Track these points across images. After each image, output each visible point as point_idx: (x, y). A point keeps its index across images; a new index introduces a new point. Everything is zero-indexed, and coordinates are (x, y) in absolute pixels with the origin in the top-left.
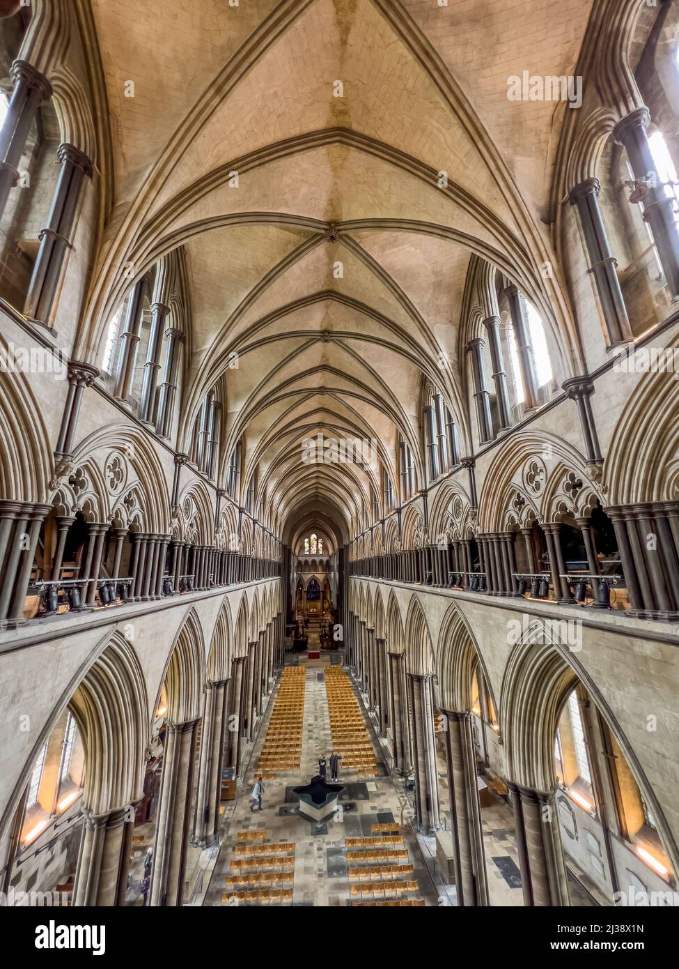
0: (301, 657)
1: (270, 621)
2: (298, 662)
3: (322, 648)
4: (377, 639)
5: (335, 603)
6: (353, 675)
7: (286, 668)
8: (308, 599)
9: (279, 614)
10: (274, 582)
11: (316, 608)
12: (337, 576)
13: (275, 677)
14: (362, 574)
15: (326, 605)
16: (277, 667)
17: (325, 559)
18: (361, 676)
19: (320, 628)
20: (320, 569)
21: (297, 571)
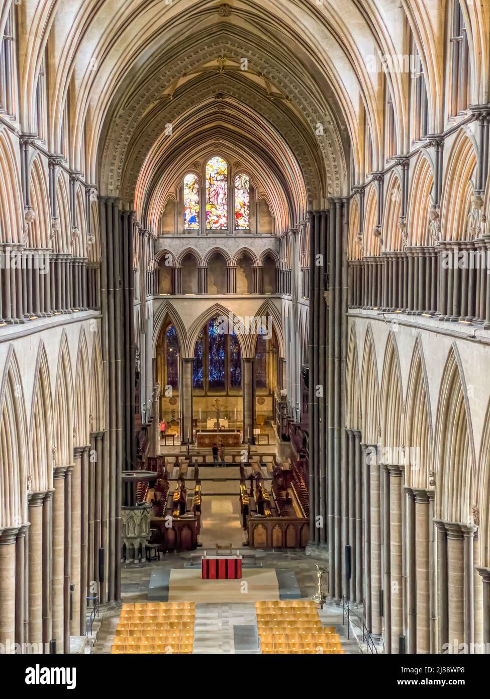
0: (177, 575)
1: (65, 458)
2: (167, 588)
3: (249, 544)
4: (442, 525)
5: (295, 402)
6: (356, 632)
7: (125, 607)
8: (198, 385)
9: (97, 438)
10: (73, 331)
11: (228, 416)
12: (305, 310)
13: (92, 636)
14: (397, 303)
15: (264, 408)
16: (97, 603)
17: (259, 247)
18: (384, 638)
19: (242, 481)
20: (241, 281)
21: (157, 289)
